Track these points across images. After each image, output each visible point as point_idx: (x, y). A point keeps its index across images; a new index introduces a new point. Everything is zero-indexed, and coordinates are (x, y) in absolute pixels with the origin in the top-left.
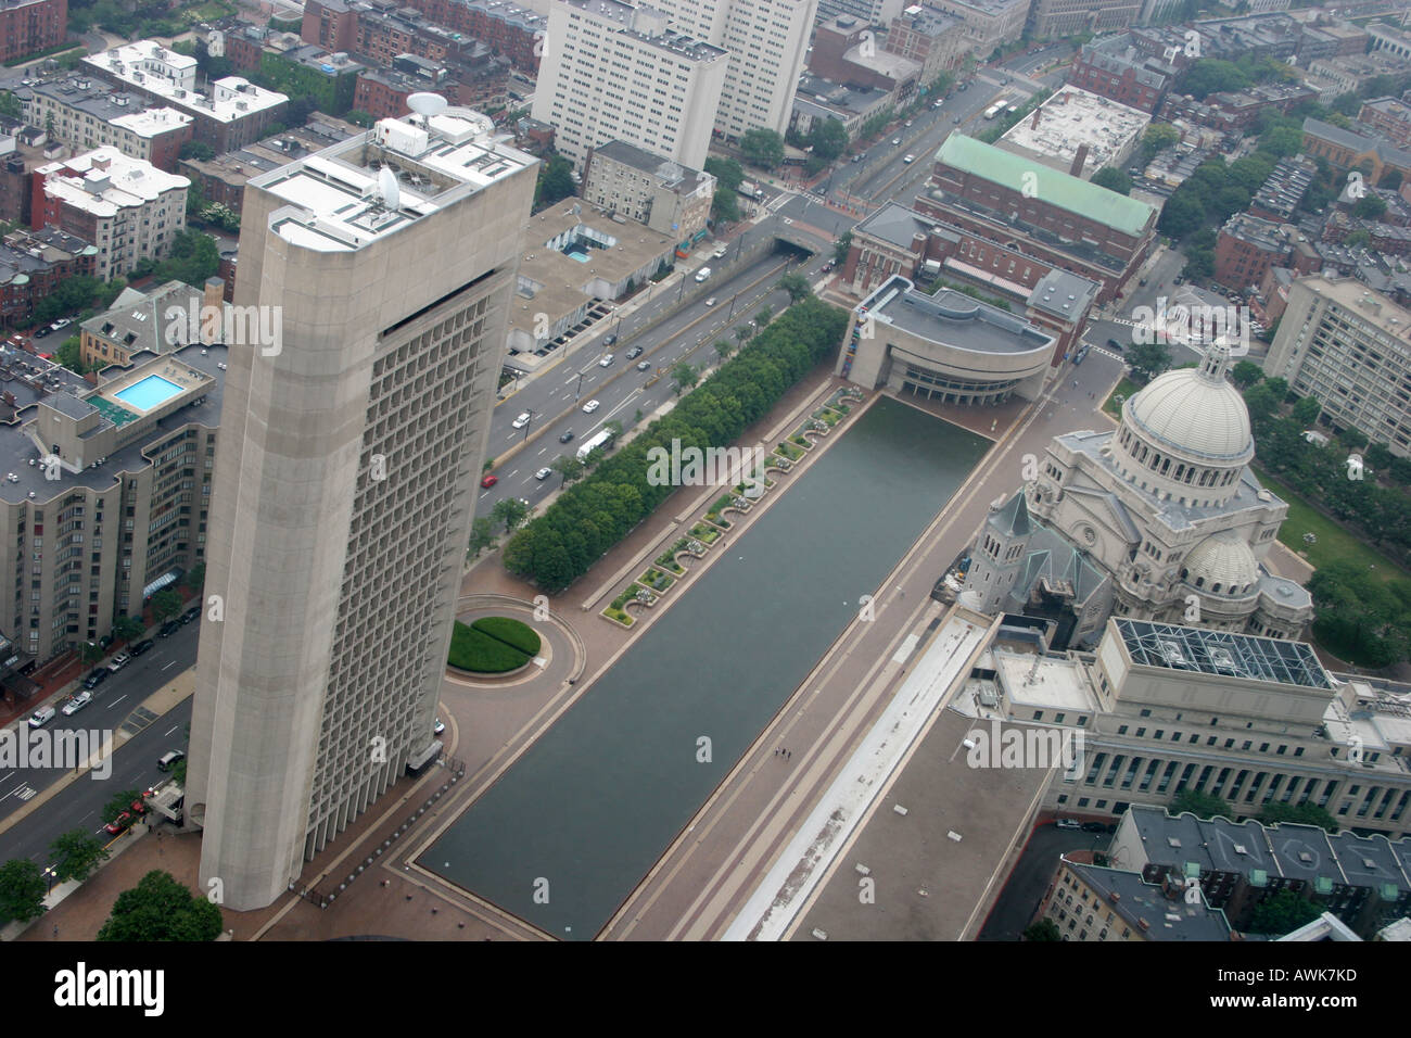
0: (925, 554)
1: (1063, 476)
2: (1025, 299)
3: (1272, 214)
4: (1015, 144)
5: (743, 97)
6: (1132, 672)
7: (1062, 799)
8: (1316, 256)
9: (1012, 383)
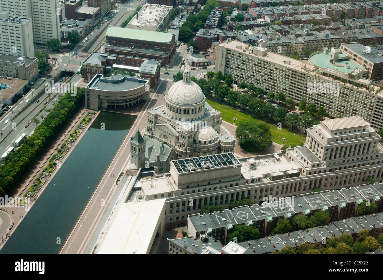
0: (120, 156)
1: (153, 122)
2: (138, 71)
3: (210, 27)
4: (133, 25)
5: (43, 31)
6: (180, 175)
7: (171, 219)
8: (225, 36)
9: (140, 97)
